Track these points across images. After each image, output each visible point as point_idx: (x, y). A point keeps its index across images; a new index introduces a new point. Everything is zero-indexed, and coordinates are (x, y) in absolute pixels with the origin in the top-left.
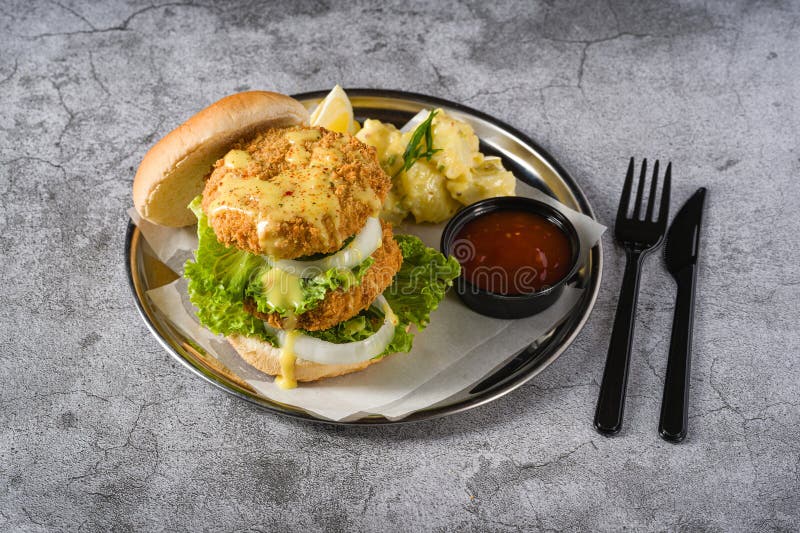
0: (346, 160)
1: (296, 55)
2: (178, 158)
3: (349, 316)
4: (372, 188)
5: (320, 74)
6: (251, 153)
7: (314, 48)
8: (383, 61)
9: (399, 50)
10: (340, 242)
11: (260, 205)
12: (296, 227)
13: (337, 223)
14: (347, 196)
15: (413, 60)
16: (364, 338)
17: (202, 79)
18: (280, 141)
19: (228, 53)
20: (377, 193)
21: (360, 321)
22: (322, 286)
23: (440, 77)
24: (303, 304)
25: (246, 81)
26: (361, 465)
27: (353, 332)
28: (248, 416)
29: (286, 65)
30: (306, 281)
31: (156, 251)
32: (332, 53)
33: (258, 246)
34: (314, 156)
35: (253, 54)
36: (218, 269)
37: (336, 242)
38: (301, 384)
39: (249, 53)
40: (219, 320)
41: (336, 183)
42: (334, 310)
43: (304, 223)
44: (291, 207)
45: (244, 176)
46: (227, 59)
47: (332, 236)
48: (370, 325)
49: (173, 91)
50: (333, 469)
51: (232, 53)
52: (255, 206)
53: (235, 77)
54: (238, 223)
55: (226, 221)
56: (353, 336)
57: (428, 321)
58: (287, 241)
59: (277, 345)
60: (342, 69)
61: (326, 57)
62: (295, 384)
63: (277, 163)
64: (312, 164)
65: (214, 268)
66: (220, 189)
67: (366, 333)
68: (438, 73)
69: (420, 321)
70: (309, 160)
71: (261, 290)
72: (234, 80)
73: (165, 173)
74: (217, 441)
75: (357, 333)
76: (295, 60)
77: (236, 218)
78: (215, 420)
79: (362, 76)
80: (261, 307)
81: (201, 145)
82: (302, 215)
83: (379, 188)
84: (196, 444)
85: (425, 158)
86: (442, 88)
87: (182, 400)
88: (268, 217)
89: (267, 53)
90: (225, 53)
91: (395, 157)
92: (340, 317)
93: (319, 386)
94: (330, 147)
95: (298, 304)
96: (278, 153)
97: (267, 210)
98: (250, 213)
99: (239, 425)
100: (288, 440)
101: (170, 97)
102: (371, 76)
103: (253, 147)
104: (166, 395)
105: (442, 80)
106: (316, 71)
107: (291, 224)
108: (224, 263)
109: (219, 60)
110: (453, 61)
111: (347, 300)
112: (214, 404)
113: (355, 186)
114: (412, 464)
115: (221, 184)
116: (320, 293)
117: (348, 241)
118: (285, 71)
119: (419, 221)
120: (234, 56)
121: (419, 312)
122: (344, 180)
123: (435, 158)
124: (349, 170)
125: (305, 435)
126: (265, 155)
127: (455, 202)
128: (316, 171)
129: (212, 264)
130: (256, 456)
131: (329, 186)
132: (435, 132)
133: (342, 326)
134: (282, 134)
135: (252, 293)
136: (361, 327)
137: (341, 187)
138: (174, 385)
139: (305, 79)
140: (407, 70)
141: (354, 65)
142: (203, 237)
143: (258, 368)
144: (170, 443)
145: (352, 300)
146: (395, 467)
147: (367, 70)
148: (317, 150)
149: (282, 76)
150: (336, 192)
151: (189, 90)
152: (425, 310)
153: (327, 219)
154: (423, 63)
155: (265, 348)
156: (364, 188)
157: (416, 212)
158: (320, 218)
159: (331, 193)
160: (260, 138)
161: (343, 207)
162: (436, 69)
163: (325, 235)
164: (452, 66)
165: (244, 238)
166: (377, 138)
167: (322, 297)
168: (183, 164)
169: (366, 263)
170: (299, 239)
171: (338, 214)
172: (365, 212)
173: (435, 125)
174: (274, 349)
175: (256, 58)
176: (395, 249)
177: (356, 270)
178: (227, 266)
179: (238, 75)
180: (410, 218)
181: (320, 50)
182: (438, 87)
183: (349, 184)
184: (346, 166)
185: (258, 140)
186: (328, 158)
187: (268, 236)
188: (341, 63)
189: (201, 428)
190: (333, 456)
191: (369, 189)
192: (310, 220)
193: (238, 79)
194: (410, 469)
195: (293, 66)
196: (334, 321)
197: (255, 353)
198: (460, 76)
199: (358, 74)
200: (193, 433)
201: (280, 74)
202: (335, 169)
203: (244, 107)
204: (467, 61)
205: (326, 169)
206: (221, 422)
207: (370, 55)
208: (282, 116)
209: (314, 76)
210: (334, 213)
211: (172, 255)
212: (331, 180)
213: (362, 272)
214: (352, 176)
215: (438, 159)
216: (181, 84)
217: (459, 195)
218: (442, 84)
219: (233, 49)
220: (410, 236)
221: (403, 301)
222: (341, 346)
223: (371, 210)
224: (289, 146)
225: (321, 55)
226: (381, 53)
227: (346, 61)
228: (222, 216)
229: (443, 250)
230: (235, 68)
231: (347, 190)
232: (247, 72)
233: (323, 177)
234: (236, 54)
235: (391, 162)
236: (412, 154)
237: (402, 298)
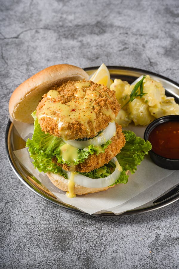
0: (101, 96)
1: (89, 51)
2: (27, 93)
3: (99, 166)
4: (112, 109)
5: (99, 59)
6: (59, 92)
7: (97, 49)
8: (127, 55)
9: (134, 50)
10: (96, 133)
11: (60, 115)
12: (75, 126)
13: (95, 125)
14: (99, 112)
15: (139, 55)
16: (105, 176)
17: (48, 60)
18: (72, 87)
19: (60, 49)
20: (113, 111)
21: (104, 169)
22: (87, 152)
23: (151, 62)
24: (78, 160)
25: (67, 61)
26: (101, 234)
27: (101, 174)
28: (53, 209)
29: (85, 55)
30: (80, 150)
32: (104, 51)
33: (58, 134)
34: (86, 94)
35: (71, 50)
36: (42, 143)
37: (94, 132)
38: (78, 196)
39: (69, 49)
40: (42, 165)
41: (95, 106)
42: (92, 164)
43: (79, 124)
44: (74, 116)
45: (54, 102)
46: (60, 52)
47: (92, 130)
48: (109, 171)
49: (35, 65)
50: (88, 236)
51: (62, 50)
52: (58, 116)
53: (62, 60)
54: (50, 123)
55: (45, 122)
56: (101, 175)
57: (136, 170)
58: (71, 132)
59: (67, 178)
60: (109, 58)
61: (102, 52)
62: (75, 196)
63: (70, 97)
64: (85, 98)
66: (44, 107)
67: (106, 174)
68: (150, 61)
69: (132, 170)
70: (84, 95)
71: (59, 154)
73: (21, 99)
74: (37, 220)
76: (89, 53)
77: (50, 121)
78: (38, 210)
79: (117, 61)
80: (59, 161)
81: (37, 87)
82: (79, 120)
83: (115, 109)
84: (28, 221)
85: (139, 97)
86: (151, 67)
87: (24, 201)
88: (63, 120)
89: (77, 50)
90: (59, 50)
91: (127, 96)
92: (95, 167)
93: (86, 197)
94: (94, 90)
95: (76, 160)
96: (71, 92)
97: (63, 117)
98: (55, 118)
99: (48, 213)
100: (69, 221)
101: (33, 67)
102: (121, 61)
103: (60, 89)
104: (17, 198)
105: (151, 64)
106: (97, 58)
107: (73, 124)
108: (45, 140)
109: (56, 52)
110: (157, 56)
111: (98, 159)
112: (38, 203)
113: (104, 108)
114: (124, 235)
115: (44, 105)
116: (86, 156)
117: (99, 133)
118: (84, 58)
120: (63, 51)
121: (132, 165)
122: (99, 105)
123: (144, 97)
124: (101, 101)
125: (77, 219)
126: (65, 93)
127: (153, 117)
128: (86, 101)
129: (39, 141)
130: (54, 228)
131: (92, 107)
132: (145, 85)
133: (96, 171)
134: (74, 84)
135: (56, 155)
136: (104, 172)
137: (97, 108)
138: (21, 194)
139: (92, 61)
140: (136, 59)
141: (114, 56)
142: (36, 128)
143: (59, 188)
144: (17, 220)
145: (100, 159)
146: (116, 236)
147: (120, 59)
148: (88, 91)
149: (82, 60)
150: (95, 110)
151: (42, 65)
152: (135, 165)
153: (90, 122)
154: (144, 56)
155: (62, 179)
156: (108, 109)
158: (87, 122)
159: (92, 111)
160: (64, 85)
161: (97, 117)
162: (149, 59)
163: (88, 130)
164: (156, 58)
165: (53, 129)
166: (119, 88)
167: (87, 157)
168: (29, 95)
169: (108, 143)
170: (77, 131)
171: (95, 121)
172: (108, 120)
173: (144, 82)
174: (66, 180)
175: (72, 52)
176: (122, 137)
177: (103, 146)
178: (46, 142)
179: (63, 59)
180: (132, 123)
181: (99, 49)
182: (149, 66)
183: (101, 107)
184: (100, 99)
185: (63, 86)
186: (92, 95)
187: (62, 129)
188: (108, 55)
189: (31, 214)
190: (89, 230)
191: (110, 110)
192: (82, 123)
193: (63, 60)
194: (123, 237)
195: (87, 56)
196: (92, 168)
197: (57, 181)
198: (159, 62)
199: (115, 60)
200: (27, 216)
201: (82, 59)
202: (95, 100)
204: (163, 56)
205: (91, 100)
206: (40, 211)
207: (121, 52)
208: (74, 76)
209: (96, 60)
210: (93, 120)
211: (27, 135)
212: (93, 105)
213: (105, 147)
214: (103, 103)
215: (146, 98)
216: (39, 62)
217: (154, 113)
218: (151, 65)
219: (63, 48)
220: (130, 131)
221: (125, 160)
222: (95, 180)
223: (111, 119)
224: (76, 89)
225: (100, 52)
226: (126, 52)
227: (110, 54)
228: (43, 119)
229: (145, 138)
230: (63, 56)
231: (100, 109)
232: (68, 58)
233: (90, 103)
234: (64, 50)
235: (124, 98)
236: (134, 95)
237: (125, 159)
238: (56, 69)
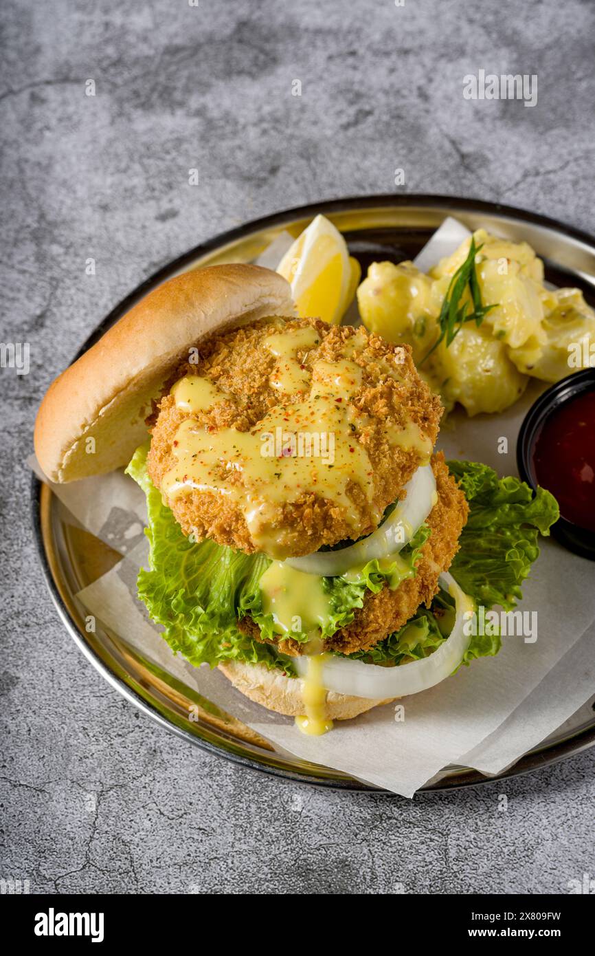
0: (368, 380)
1: (240, 148)
2: (101, 403)
3: (403, 621)
4: (415, 421)
5: (280, 174)
6: (214, 380)
7: (265, 132)
8: (372, 140)
9: (393, 117)
10: (378, 517)
11: (245, 478)
12: (307, 511)
13: (370, 491)
14: (378, 444)
15: (417, 132)
16: (431, 650)
17: (105, 208)
18: (257, 354)
19: (136, 157)
20: (423, 428)
21: (419, 625)
22: (357, 586)
23: (463, 156)
24: (333, 620)
25: (171, 201)
26: (453, 853)
27: (412, 646)
28: (265, 788)
29: (227, 166)
30: (330, 579)
31: (79, 518)
32: (292, 137)
33: (250, 545)
34: (315, 378)
35: (174, 154)
36: (189, 571)
37: (371, 518)
38: (338, 723)
39: (168, 152)
40: (200, 640)
41: (359, 424)
42: (382, 623)
43: (319, 501)
44: (295, 478)
45: (211, 429)
46: (137, 167)
47: (364, 511)
48: (434, 624)
49: (63, 233)
50: (410, 867)
51: (141, 157)
52: (237, 482)
53: (153, 198)
54: (213, 511)
55: (193, 508)
56: (415, 652)
57: (518, 596)
58: (296, 534)
59: (294, 673)
60: (313, 162)
61: (285, 144)
62: (331, 724)
63: (259, 394)
64: (314, 393)
65: (182, 570)
66: (175, 452)
67: (431, 644)
68: (458, 150)
69: (505, 597)
70: (308, 384)
71: (261, 606)
72: (152, 203)
73: (83, 426)
74: (224, 840)
75: (419, 645)
76: (240, 155)
77: (210, 503)
78: (215, 802)
79: (345, 169)
80: (265, 632)
81: (133, 379)
82: (314, 489)
83: (425, 419)
84: (192, 849)
85: (474, 321)
86: (469, 175)
87: (159, 774)
88: (261, 498)
89: (194, 148)
90: (131, 159)
92: (389, 628)
93: (368, 722)
94: (338, 357)
95: (328, 621)
96: (257, 377)
97: (257, 486)
98: (227, 492)
99: (253, 806)
100: (334, 824)
101: (59, 243)
102: (358, 169)
103: (215, 370)
104: (134, 768)
105: (467, 162)
106: (274, 170)
107: (297, 506)
108: (196, 559)
109: (125, 171)
110: (478, 126)
111: (398, 601)
112: (210, 775)
113: (388, 424)
114: (531, 839)
115: (176, 443)
116: (355, 598)
117: (389, 510)
118: (227, 176)
119: (471, 413)
120: (146, 161)
121: (502, 584)
122: (370, 416)
123: (488, 319)
124: (375, 398)
125: (355, 810)
126: (237, 381)
127: (523, 376)
128: (323, 407)
129: (178, 565)
130: (288, 858)
131: (349, 431)
132: (483, 275)
133: (393, 637)
134: (258, 342)
135: (249, 611)
136: (423, 634)
137: (366, 429)
138: (143, 750)
139: (259, 186)
140: (411, 150)
141: (329, 153)
142: (157, 524)
143: (269, 707)
144: (151, 853)
145: (405, 598)
146: (505, 850)
147: (352, 160)
148: (319, 368)
149: (224, 187)
150: (362, 439)
152: (512, 581)
153: (353, 488)
154: (433, 135)
155: (273, 679)
156: (402, 424)
157: (468, 403)
158: (342, 489)
159: (353, 443)
160: (225, 351)
161: (375, 462)
162: (453, 142)
163: (354, 515)
164: (476, 136)
165: (227, 532)
166: (392, 293)
167: (359, 604)
168: (109, 410)
169: (419, 536)
170: (314, 527)
171: (370, 479)
172: (407, 468)
173: (480, 265)
174: (291, 681)
175: (181, 161)
176: (456, 495)
177: (406, 551)
178: (201, 563)
179: (157, 193)
181: (273, 133)
182: (461, 173)
183: (380, 422)
184: (370, 392)
185: (221, 357)
186: (337, 381)
187: (265, 529)
188: (309, 152)
189: (196, 819)
190: (407, 843)
191: (413, 427)
192: (329, 495)
193: (158, 199)
194: (529, 850)
195: (237, 167)
196: (381, 635)
197: (261, 688)
198: (491, 149)
199: (337, 168)
200: (185, 831)
201: (221, 182)
202: (352, 398)
203: (192, 304)
204: (498, 124)
205: (339, 400)
206: (225, 804)
207: (351, 132)
208: (252, 308)
209: (272, 180)
210: (366, 479)
211: (105, 519)
212: (350, 418)
213: (416, 556)
214: (381, 407)
215: (492, 319)
216: (73, 220)
217: (530, 368)
218: (468, 168)
219: (142, 149)
221: (475, 568)
222: (395, 671)
223: (418, 458)
224: (273, 360)
225: (276, 142)
226: (367, 127)
227: (316, 146)
228: (187, 499)
230: (151, 181)
231: (378, 432)
232: (170, 186)
233: (337, 416)
234: (149, 157)
235: (419, 329)
236: (451, 317)
237: (473, 563)
238: (187, 298)
